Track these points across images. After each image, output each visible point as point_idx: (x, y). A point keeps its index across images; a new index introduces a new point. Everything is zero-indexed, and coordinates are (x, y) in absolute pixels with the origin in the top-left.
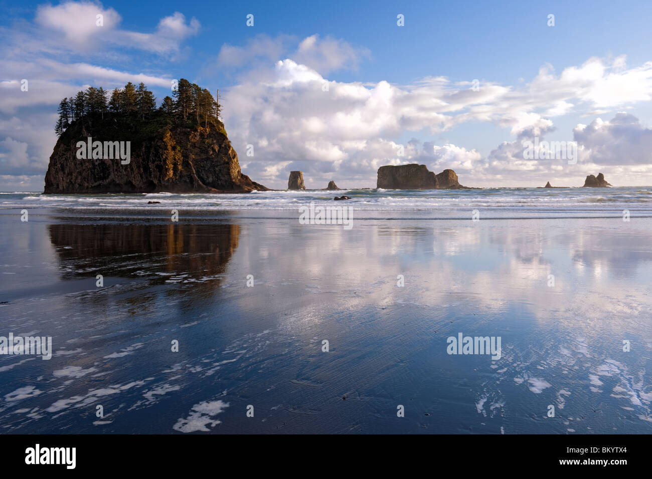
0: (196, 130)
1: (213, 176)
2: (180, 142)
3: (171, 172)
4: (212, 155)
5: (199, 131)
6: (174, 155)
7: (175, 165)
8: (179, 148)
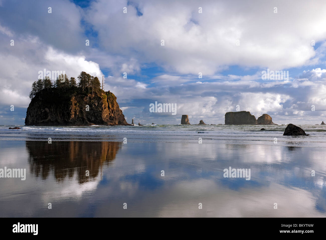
0: (87, 96)
1: (94, 117)
2: (80, 102)
3: (73, 116)
4: (94, 107)
5: (89, 96)
6: (75, 108)
7: (76, 112)
8: (78, 104)
